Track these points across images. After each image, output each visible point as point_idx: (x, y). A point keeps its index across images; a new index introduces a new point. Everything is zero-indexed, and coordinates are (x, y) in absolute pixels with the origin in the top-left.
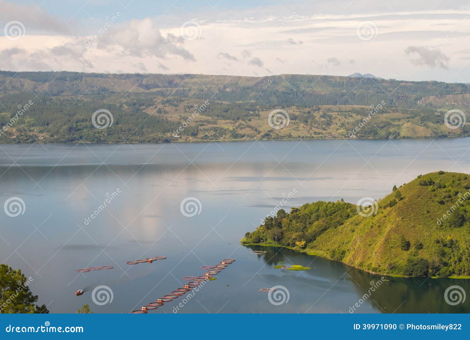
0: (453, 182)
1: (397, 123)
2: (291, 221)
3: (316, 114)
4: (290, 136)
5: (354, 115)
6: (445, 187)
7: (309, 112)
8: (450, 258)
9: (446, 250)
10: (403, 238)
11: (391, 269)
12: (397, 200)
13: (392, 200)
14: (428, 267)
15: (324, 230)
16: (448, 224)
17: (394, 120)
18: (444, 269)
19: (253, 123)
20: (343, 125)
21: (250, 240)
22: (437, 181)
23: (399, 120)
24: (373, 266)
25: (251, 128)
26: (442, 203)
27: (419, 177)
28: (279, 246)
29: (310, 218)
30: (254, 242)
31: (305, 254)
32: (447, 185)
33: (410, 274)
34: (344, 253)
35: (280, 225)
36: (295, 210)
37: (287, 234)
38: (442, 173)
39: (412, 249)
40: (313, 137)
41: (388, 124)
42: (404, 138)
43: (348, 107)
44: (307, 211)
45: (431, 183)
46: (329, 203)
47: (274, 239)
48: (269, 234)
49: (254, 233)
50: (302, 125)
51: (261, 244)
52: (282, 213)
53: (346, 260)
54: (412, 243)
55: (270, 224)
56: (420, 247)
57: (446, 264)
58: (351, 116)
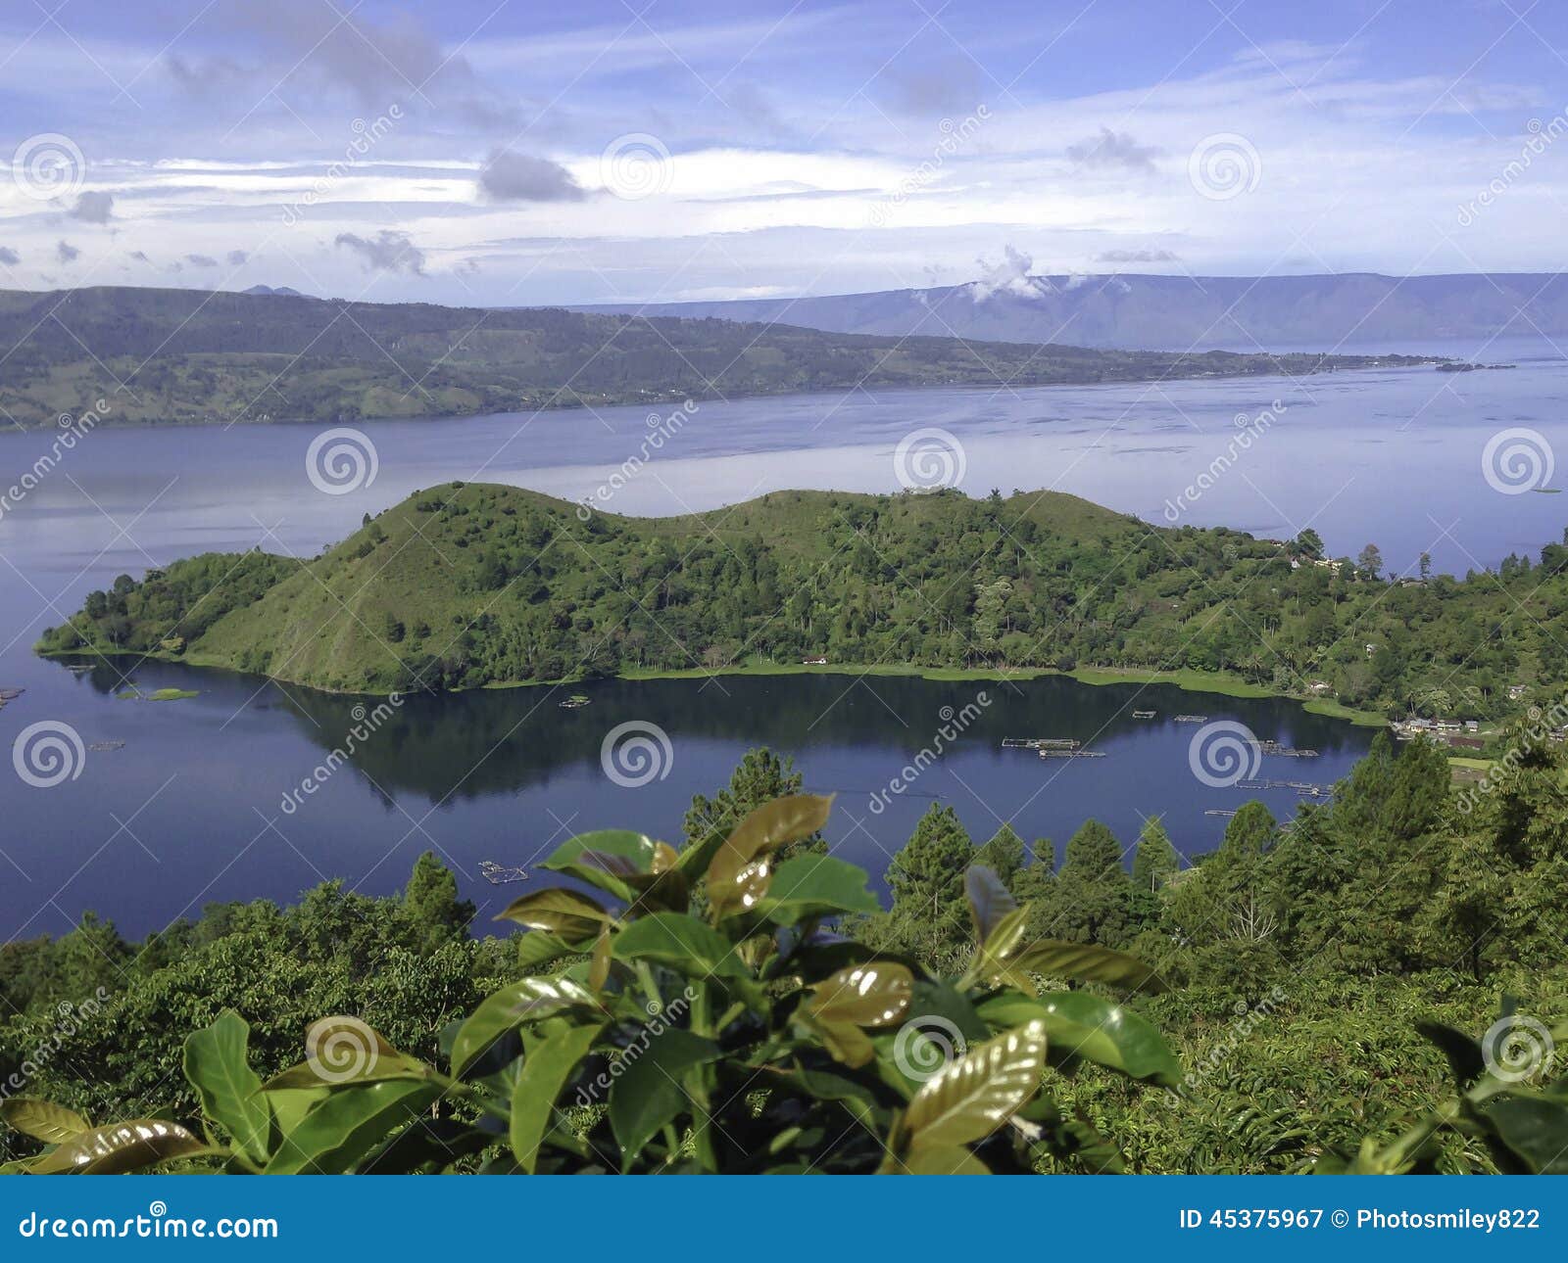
0: (482, 501)
1: (352, 388)
2: (147, 598)
3: (178, 372)
4: (123, 419)
5: (261, 372)
6: (466, 512)
7: (163, 368)
8: (484, 650)
9: (476, 634)
10: (390, 619)
11: (369, 680)
12: (374, 543)
13: (363, 543)
14: (442, 671)
15: (223, 612)
16: (477, 586)
17: (348, 381)
18: (472, 672)
19: (34, 392)
20: (239, 394)
21: (53, 644)
22: (449, 502)
23: (357, 382)
24: (332, 677)
25: (33, 403)
26: (463, 544)
27: (415, 495)
28: (123, 651)
29: (190, 590)
30: (64, 649)
31: (182, 665)
32: (470, 508)
33: (408, 688)
34: (268, 656)
35: (122, 608)
36: (155, 575)
37: (141, 627)
38: (458, 485)
39: (410, 638)
40: (175, 421)
41: (334, 392)
42: (369, 417)
43: (250, 356)
44: (181, 576)
45: (438, 505)
46: (230, 556)
47: (112, 639)
48: (100, 628)
49: (64, 628)
50: (148, 395)
51: (81, 651)
52: (125, 583)
53: (275, 672)
54: (409, 627)
55: (99, 606)
56: (424, 632)
57: (475, 662)
58: (256, 375)
